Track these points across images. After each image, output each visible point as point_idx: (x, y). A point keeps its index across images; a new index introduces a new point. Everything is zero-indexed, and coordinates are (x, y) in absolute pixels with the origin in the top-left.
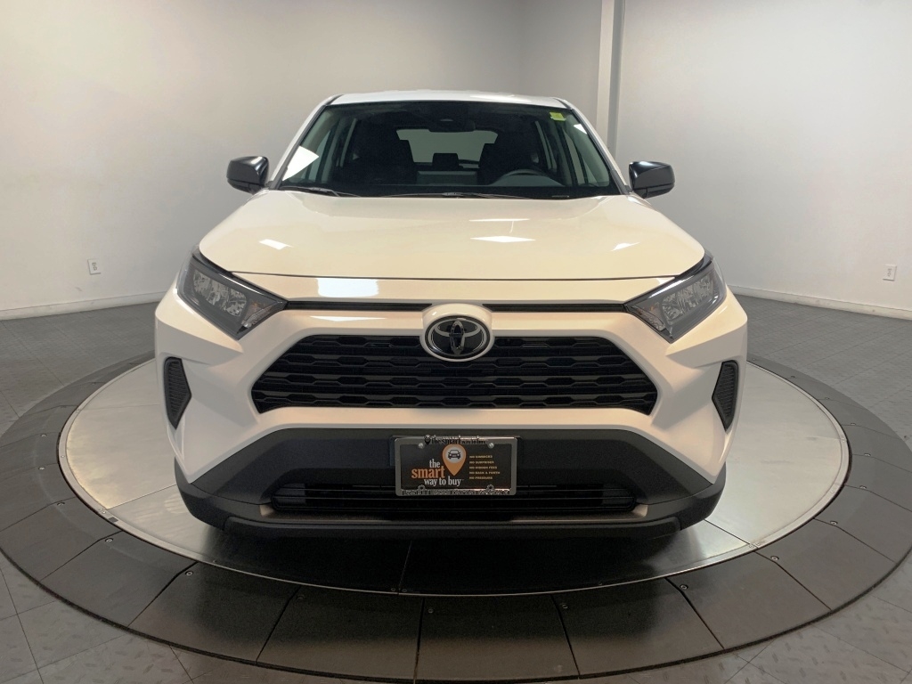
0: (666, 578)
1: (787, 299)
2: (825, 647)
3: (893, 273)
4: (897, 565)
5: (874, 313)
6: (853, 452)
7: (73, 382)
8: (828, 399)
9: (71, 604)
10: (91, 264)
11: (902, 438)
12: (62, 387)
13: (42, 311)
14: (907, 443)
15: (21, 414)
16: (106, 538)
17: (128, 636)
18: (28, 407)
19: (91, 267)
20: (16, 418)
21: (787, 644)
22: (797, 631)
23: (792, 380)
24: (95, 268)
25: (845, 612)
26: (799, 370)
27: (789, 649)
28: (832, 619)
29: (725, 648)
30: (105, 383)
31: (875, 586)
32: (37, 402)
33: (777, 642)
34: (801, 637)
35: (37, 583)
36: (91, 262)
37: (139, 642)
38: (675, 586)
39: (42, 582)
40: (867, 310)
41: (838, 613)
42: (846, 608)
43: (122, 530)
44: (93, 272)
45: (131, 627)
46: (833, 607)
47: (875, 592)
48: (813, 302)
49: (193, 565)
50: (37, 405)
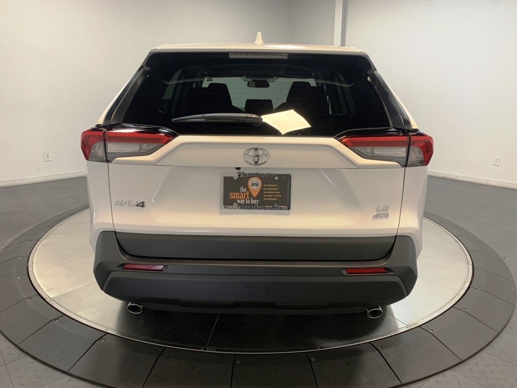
0: (370, 342)
1: (439, 175)
2: (458, 382)
3: (498, 161)
4: (499, 334)
5: (488, 184)
6: (475, 267)
7: (35, 225)
8: (461, 235)
9: (35, 359)
10: (45, 155)
11: (503, 259)
12: (30, 228)
13: (18, 183)
14: (505, 261)
15: (6, 245)
16: (55, 319)
17: (68, 377)
18: (10, 240)
19: (46, 157)
20: (3, 247)
21: (437, 381)
22: (443, 373)
23: (442, 224)
24: (48, 158)
25: (470, 361)
26: (445, 218)
27: (438, 383)
28: (462, 366)
29: (403, 383)
30: (54, 226)
31: (486, 346)
32: (16, 237)
33: (431, 379)
34: (445, 377)
35: (16, 346)
36: (46, 155)
37: (74, 381)
38: (375, 347)
39: (19, 346)
40: (484, 182)
41: (465, 363)
42: (470, 359)
43: (65, 315)
44: (47, 160)
45: (69, 372)
46: (463, 359)
47: (486, 350)
48: (453, 177)
49: (104, 336)
50: (15, 239)
